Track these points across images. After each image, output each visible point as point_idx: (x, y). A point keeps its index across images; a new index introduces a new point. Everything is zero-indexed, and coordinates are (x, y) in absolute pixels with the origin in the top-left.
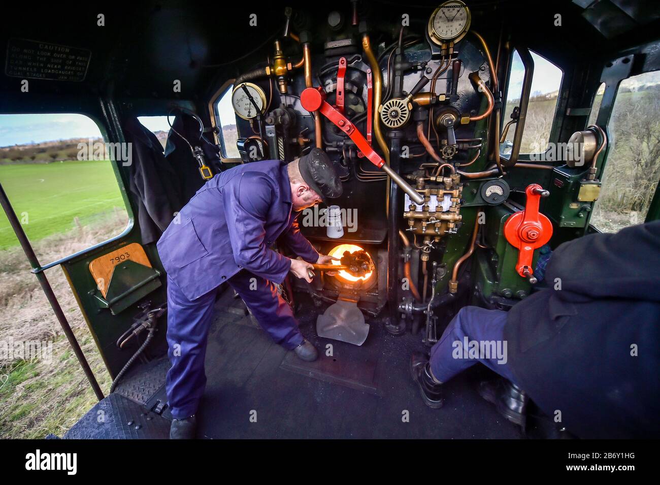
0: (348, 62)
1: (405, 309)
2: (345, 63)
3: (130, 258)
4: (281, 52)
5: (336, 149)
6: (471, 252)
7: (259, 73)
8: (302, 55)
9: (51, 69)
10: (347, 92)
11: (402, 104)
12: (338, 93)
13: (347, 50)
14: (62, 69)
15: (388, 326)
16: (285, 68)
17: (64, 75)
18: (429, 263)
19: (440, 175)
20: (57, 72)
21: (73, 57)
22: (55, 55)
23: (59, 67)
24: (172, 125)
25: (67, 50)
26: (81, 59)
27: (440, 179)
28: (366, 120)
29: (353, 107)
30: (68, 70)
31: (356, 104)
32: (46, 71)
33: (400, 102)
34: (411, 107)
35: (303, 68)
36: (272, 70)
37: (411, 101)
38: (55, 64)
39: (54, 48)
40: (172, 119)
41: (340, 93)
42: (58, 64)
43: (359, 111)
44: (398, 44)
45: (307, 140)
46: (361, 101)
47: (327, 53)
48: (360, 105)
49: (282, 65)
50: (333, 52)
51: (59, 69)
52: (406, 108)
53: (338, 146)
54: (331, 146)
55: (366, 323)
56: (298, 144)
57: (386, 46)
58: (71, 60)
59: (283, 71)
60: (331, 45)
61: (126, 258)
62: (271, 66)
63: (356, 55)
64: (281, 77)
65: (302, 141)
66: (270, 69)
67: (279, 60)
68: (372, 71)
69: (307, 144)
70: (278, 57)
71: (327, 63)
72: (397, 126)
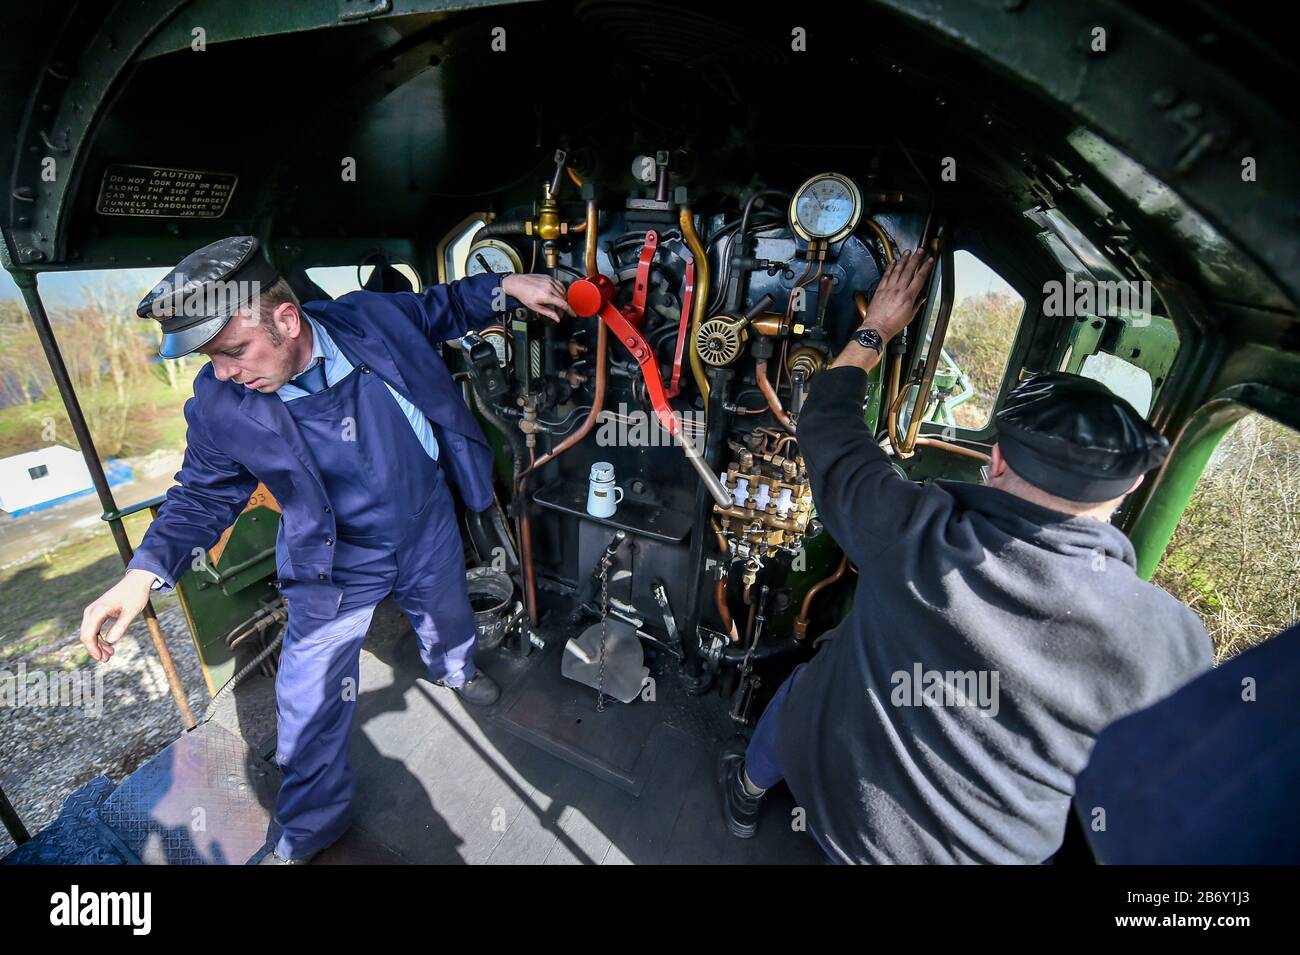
0: (661, 239)
2: (656, 240)
3: (265, 503)
4: (554, 202)
5: (626, 373)
6: (839, 574)
7: (515, 227)
8: (585, 216)
9: (169, 202)
10: (652, 287)
11: (730, 331)
12: (637, 285)
13: (659, 217)
14: (188, 202)
15: (681, 676)
16: (557, 228)
17: (191, 210)
18: (756, 587)
19: (782, 453)
20: (178, 206)
21: (207, 186)
22: (178, 184)
23: (183, 199)
24: (364, 285)
25: (198, 177)
26: (220, 187)
27: (778, 461)
28: (676, 336)
29: (662, 309)
30: (197, 203)
31: (669, 304)
32: (161, 205)
33: (726, 328)
34: (745, 336)
35: (583, 233)
36: (536, 227)
37: (748, 327)
38: (176, 195)
39: (177, 175)
40: (367, 271)
41: (641, 287)
42: (181, 196)
43: (672, 317)
44: (740, 225)
45: (582, 349)
46: (676, 301)
47: (629, 215)
48: (676, 308)
49: (553, 224)
50: (638, 216)
51: (182, 203)
52: (736, 338)
53: (628, 370)
54: (618, 367)
55: (645, 665)
56: (568, 353)
57: (726, 222)
58: (203, 189)
59: (550, 232)
60: (636, 203)
61: (259, 504)
62: (537, 220)
63: (673, 230)
64: (548, 243)
65: (575, 348)
66: (533, 225)
67: (548, 216)
68: (694, 261)
69: (581, 355)
70: (547, 210)
71: (628, 231)
72: (719, 364)
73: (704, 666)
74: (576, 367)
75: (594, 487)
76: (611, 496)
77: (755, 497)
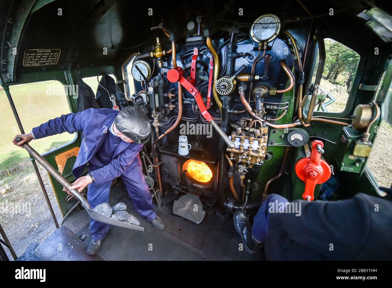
0: (199, 51)
1: (227, 206)
2: (197, 52)
3: (75, 155)
4: (160, 44)
5: (190, 102)
6: (280, 175)
7: (147, 55)
8: (171, 48)
9: (42, 60)
10: (197, 69)
11: (229, 81)
12: (192, 70)
13: (198, 43)
14: (47, 60)
16: (162, 53)
17: (48, 62)
18: (245, 180)
19: (253, 127)
20: (45, 61)
21: (52, 54)
22: (44, 54)
23: (46, 59)
24: (99, 82)
25: (50, 51)
26: (56, 54)
27: (252, 130)
28: (208, 87)
29: (201, 77)
30: (50, 60)
31: (204, 75)
32: (40, 62)
33: (227, 80)
34: (235, 82)
35: (171, 53)
36: (154, 54)
37: (236, 79)
38: (44, 58)
39: (44, 51)
41: (193, 70)
42: (45, 58)
43: (206, 80)
44: (230, 41)
45: (173, 95)
46: (207, 74)
47: (187, 44)
48: (207, 76)
49: (160, 51)
50: (190, 44)
51: (46, 60)
52: (232, 84)
53: (190, 101)
54: (187, 100)
55: (203, 210)
56: (168, 98)
57: (224, 41)
58: (51, 55)
59: (160, 55)
60: (189, 40)
61: (73, 155)
62: (154, 51)
63: (204, 47)
64: (159, 59)
65: (170, 95)
66: (153, 53)
67: (158, 49)
68: (213, 58)
69: (173, 98)
70: (158, 47)
71: (187, 50)
72: (225, 94)
73: (226, 210)
74: (171, 102)
75: (181, 144)
76: (187, 147)
77: (243, 144)
